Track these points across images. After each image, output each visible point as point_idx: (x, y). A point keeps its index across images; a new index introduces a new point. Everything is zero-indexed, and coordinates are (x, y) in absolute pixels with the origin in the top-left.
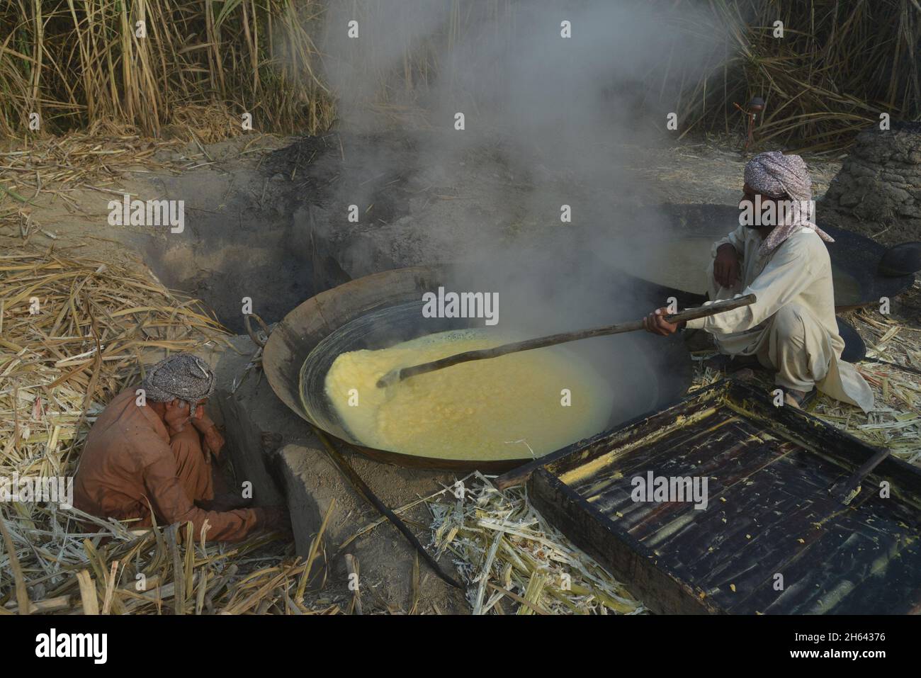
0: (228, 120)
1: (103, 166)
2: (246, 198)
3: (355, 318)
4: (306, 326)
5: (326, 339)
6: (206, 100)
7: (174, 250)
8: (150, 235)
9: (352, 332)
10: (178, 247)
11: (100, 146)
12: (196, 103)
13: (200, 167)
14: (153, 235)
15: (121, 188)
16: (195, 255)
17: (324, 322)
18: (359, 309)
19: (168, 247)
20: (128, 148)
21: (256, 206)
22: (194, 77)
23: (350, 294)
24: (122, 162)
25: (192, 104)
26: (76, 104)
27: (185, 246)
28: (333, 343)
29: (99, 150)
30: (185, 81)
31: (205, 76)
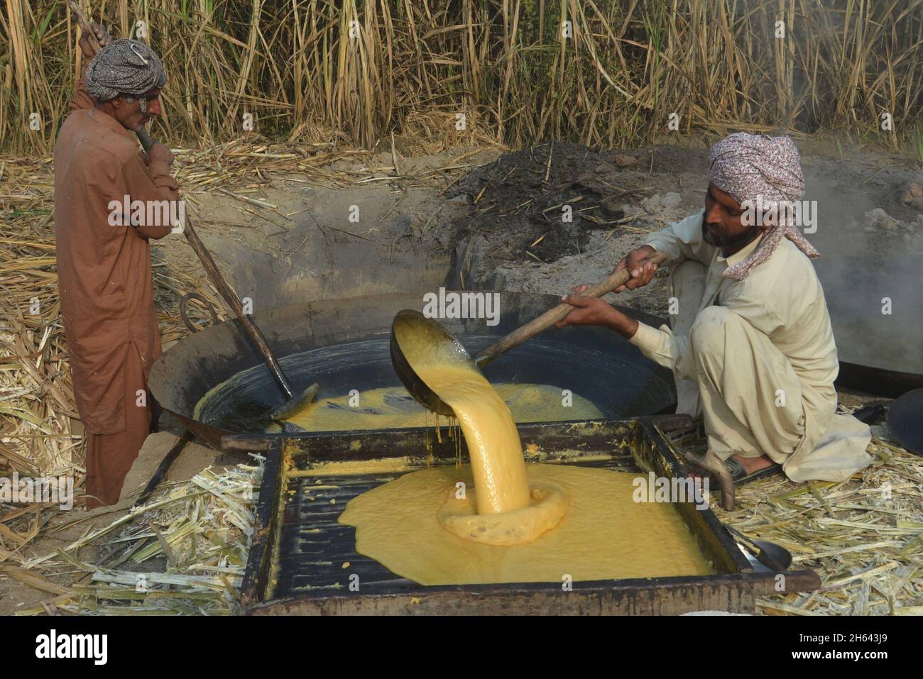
0: (471, 131)
1: (257, 170)
2: (407, 222)
3: (359, 340)
4: (279, 332)
5: (303, 354)
6: (455, 104)
7: (296, 278)
8: (271, 255)
9: (348, 355)
10: (302, 275)
11: (265, 147)
12: (440, 108)
13: (377, 182)
14: (275, 255)
15: (262, 197)
16: (323, 289)
17: (311, 333)
18: (370, 330)
19: (290, 275)
20: (300, 153)
21: (416, 234)
22: (444, 71)
23: (364, 311)
24: (282, 168)
25: (436, 110)
26: (286, 103)
27: (312, 276)
28: (312, 359)
29: (263, 152)
30: (428, 76)
31: (458, 69)
